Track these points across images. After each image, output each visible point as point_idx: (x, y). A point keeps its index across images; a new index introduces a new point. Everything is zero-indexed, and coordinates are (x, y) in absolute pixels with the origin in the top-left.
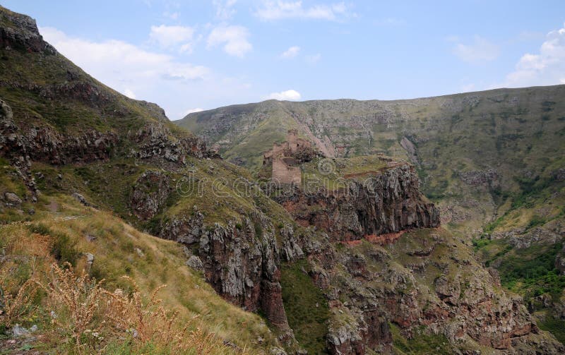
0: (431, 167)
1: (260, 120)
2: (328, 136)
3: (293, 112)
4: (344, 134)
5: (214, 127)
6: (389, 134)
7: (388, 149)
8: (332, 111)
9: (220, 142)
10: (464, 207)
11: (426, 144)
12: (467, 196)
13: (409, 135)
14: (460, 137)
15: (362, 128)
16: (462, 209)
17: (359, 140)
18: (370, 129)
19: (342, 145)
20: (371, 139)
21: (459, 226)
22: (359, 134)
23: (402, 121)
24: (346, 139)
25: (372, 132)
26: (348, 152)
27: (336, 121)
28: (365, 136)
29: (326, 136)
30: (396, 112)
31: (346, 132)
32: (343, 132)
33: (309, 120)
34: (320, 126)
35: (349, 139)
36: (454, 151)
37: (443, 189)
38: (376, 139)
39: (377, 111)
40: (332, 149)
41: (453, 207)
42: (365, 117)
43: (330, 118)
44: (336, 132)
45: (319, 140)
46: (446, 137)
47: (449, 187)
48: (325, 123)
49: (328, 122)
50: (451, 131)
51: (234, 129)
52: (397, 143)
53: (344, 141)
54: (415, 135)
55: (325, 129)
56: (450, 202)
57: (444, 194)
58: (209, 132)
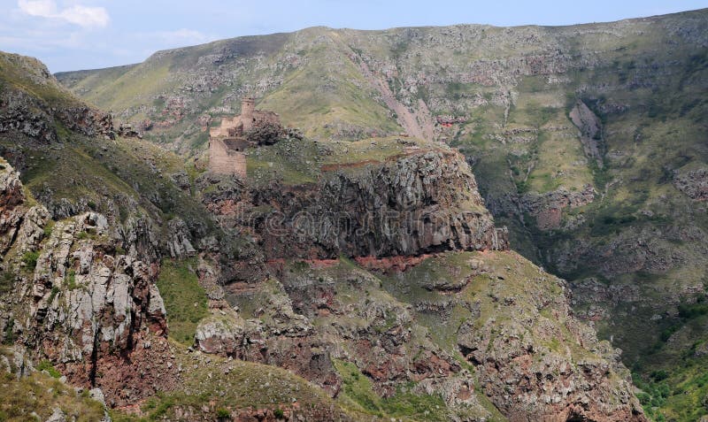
0: (623, 163)
1: (291, 69)
2: (425, 100)
3: (360, 52)
4: (457, 97)
5: (202, 81)
6: (549, 97)
7: (541, 128)
8: (440, 50)
9: (213, 110)
10: (671, 241)
11: (622, 117)
12: (682, 220)
13: (593, 98)
14: (697, 101)
15: (494, 85)
16: (664, 245)
17: (483, 109)
18: (510, 87)
19: (450, 118)
20: (512, 106)
21: (657, 277)
22: (488, 96)
23: (582, 70)
24: (460, 107)
25: (514, 94)
26: (459, 133)
27: (443, 70)
28: (498, 101)
29: (421, 101)
30: (571, 52)
31: (462, 92)
32: (455, 92)
33: (389, 69)
34: (410, 80)
35: (465, 107)
36: (676, 131)
37: (635, 206)
38: (520, 107)
39: (530, 49)
40: (429, 127)
41: (648, 240)
42: (504, 62)
43: (431, 63)
44: (441, 92)
45: (406, 109)
46: (668, 101)
47: (648, 203)
48: (421, 75)
49: (428, 73)
50: (680, 88)
51: (240, 85)
52: (562, 115)
53: (456, 112)
54: (603, 99)
55: (421, 87)
56: (644, 232)
57: (634, 215)
58: (191, 90)
